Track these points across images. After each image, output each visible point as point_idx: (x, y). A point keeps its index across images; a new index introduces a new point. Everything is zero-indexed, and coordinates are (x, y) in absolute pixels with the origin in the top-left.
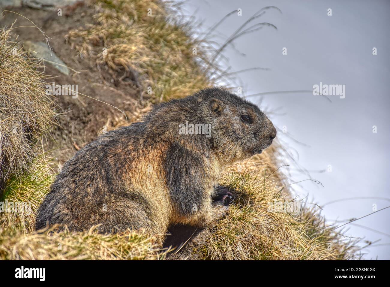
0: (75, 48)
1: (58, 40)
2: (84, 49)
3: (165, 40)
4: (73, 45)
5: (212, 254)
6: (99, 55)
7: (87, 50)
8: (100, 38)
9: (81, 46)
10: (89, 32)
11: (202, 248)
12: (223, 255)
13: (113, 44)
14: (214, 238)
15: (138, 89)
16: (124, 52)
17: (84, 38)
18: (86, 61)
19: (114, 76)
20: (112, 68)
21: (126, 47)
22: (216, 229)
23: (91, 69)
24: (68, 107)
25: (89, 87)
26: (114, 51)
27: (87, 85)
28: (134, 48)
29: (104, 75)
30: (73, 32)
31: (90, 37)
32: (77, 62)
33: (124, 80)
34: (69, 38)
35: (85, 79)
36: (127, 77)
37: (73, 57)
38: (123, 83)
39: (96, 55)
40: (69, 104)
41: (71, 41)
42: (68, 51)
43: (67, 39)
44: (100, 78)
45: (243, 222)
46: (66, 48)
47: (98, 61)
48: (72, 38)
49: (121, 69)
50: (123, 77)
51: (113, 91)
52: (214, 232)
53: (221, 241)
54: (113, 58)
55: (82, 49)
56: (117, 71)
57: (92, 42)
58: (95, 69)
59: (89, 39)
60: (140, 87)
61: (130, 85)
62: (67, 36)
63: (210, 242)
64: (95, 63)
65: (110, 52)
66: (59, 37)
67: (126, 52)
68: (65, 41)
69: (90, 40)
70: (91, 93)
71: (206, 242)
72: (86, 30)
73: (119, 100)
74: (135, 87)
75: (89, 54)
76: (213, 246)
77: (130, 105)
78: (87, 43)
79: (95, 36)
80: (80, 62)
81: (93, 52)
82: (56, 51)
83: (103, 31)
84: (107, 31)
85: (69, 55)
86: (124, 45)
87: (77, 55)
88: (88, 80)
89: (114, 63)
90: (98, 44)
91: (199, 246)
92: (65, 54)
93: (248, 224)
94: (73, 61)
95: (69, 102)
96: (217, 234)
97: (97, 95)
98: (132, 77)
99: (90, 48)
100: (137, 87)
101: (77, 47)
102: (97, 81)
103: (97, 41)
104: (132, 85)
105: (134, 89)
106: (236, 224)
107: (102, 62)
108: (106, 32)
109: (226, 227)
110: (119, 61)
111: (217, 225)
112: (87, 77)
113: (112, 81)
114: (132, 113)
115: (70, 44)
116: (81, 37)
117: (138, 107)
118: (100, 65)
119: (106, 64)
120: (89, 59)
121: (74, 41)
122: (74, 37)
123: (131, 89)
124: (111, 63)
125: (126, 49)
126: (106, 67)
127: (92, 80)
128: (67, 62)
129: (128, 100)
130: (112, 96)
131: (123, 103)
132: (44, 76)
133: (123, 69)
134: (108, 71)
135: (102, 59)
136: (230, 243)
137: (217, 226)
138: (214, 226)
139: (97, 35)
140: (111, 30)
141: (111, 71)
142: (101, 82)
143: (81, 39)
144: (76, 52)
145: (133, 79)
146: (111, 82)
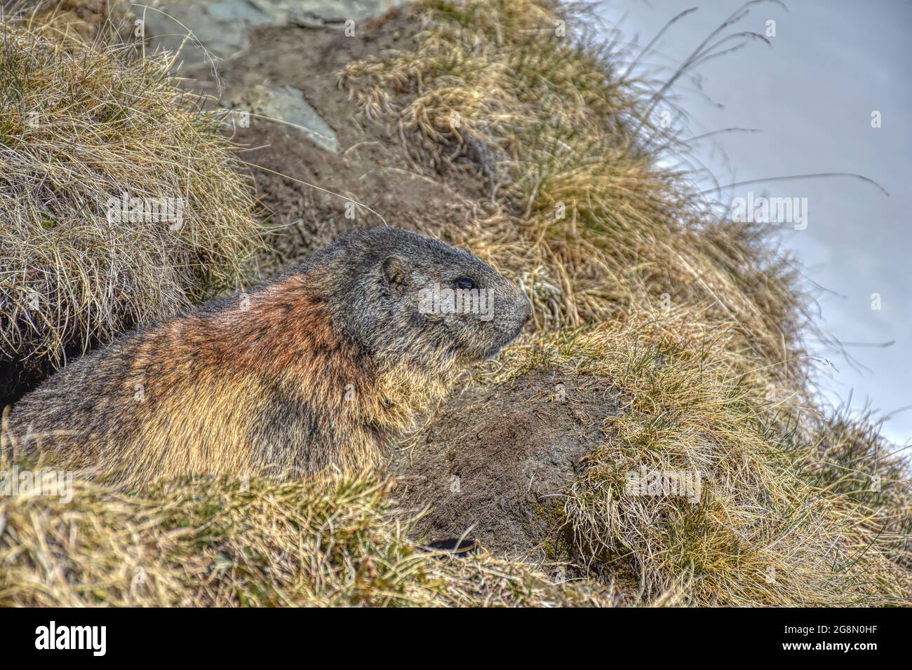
0: (356, 97)
1: (325, 83)
2: (374, 100)
3: (553, 79)
4: (352, 92)
5: (576, 519)
6: (404, 111)
7: (381, 100)
8: (410, 77)
9: (369, 93)
10: (388, 66)
11: (554, 507)
12: (600, 521)
13: (435, 87)
14: (579, 485)
15: (486, 179)
16: (455, 103)
17: (375, 78)
18: (378, 123)
19: (436, 154)
20: (429, 136)
21: (459, 94)
22: (587, 466)
23: (387, 141)
24: (328, 216)
25: (375, 176)
26: (435, 102)
27: (372, 171)
28: (476, 95)
29: (414, 150)
30: (354, 66)
31: (390, 76)
32: (358, 126)
33: (455, 160)
34: (345, 77)
35: (372, 159)
36: (462, 155)
37: (350, 116)
38: (454, 166)
39: (398, 111)
40: (330, 210)
41: (348, 85)
42: (342, 105)
43: (341, 80)
44: (404, 158)
45: (646, 449)
46: (337, 99)
47: (401, 124)
48: (352, 78)
49: (449, 139)
50: (454, 155)
51: (427, 183)
52: (581, 471)
53: (596, 492)
54: (432, 117)
55: (370, 99)
56: (441, 143)
57: (392, 85)
58: (396, 140)
59: (385, 79)
60: (492, 174)
61: (468, 171)
62: (342, 72)
63: (570, 494)
64: (395, 128)
65: (427, 105)
66: (327, 77)
67: (460, 103)
68: (337, 85)
69: (389, 81)
70: (376, 188)
71: (564, 493)
72: (380, 62)
73: (436, 202)
74: (480, 175)
75: (384, 111)
76: (578, 503)
77: (458, 210)
78: (382, 87)
79: (399, 73)
80: (364, 127)
81: (394, 106)
82: (317, 104)
83: (418, 61)
84: (425, 62)
85: (342, 112)
86: (458, 90)
87: (359, 112)
88: (377, 162)
89: (434, 125)
90: (404, 89)
91: (549, 501)
92: (335, 110)
93: (656, 455)
94: (351, 124)
95: (332, 206)
96: (587, 477)
97: (390, 191)
98: (472, 154)
99: (387, 96)
100: (485, 174)
101: (361, 96)
102: (398, 164)
103: (403, 83)
104: (474, 172)
105: (479, 180)
106: (629, 454)
107: (409, 124)
108: (422, 65)
109: (608, 461)
110: (445, 121)
111: (588, 456)
112: (377, 156)
113: (432, 163)
114: (462, 227)
115: (347, 90)
116: (370, 76)
117: (478, 214)
118: (405, 130)
119: (419, 128)
120: (385, 120)
121: (353, 83)
122: (355, 76)
123: (473, 180)
124: (428, 127)
125: (461, 97)
126: (419, 136)
127: (387, 161)
128: (338, 125)
129: (459, 201)
130: (422, 194)
131: (445, 207)
132: (234, 145)
133: (453, 139)
134: (422, 143)
135: (409, 120)
136: (614, 494)
137: (587, 459)
138: (582, 459)
139: (403, 70)
140: (432, 60)
141: (428, 144)
142: (406, 167)
143: (370, 79)
144: (357, 105)
145: (476, 160)
146: (429, 167)
